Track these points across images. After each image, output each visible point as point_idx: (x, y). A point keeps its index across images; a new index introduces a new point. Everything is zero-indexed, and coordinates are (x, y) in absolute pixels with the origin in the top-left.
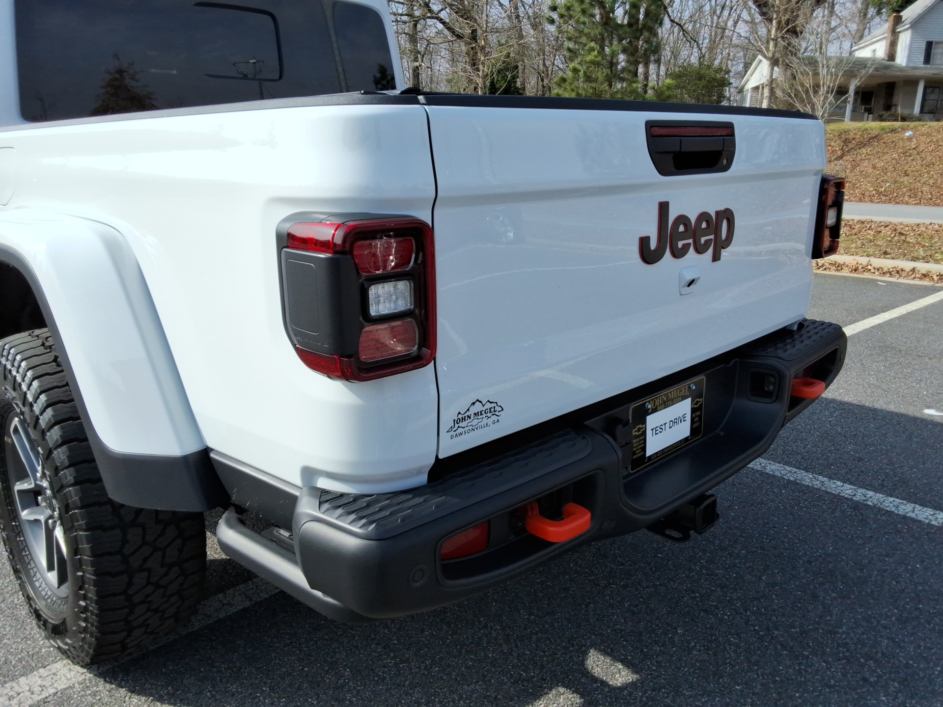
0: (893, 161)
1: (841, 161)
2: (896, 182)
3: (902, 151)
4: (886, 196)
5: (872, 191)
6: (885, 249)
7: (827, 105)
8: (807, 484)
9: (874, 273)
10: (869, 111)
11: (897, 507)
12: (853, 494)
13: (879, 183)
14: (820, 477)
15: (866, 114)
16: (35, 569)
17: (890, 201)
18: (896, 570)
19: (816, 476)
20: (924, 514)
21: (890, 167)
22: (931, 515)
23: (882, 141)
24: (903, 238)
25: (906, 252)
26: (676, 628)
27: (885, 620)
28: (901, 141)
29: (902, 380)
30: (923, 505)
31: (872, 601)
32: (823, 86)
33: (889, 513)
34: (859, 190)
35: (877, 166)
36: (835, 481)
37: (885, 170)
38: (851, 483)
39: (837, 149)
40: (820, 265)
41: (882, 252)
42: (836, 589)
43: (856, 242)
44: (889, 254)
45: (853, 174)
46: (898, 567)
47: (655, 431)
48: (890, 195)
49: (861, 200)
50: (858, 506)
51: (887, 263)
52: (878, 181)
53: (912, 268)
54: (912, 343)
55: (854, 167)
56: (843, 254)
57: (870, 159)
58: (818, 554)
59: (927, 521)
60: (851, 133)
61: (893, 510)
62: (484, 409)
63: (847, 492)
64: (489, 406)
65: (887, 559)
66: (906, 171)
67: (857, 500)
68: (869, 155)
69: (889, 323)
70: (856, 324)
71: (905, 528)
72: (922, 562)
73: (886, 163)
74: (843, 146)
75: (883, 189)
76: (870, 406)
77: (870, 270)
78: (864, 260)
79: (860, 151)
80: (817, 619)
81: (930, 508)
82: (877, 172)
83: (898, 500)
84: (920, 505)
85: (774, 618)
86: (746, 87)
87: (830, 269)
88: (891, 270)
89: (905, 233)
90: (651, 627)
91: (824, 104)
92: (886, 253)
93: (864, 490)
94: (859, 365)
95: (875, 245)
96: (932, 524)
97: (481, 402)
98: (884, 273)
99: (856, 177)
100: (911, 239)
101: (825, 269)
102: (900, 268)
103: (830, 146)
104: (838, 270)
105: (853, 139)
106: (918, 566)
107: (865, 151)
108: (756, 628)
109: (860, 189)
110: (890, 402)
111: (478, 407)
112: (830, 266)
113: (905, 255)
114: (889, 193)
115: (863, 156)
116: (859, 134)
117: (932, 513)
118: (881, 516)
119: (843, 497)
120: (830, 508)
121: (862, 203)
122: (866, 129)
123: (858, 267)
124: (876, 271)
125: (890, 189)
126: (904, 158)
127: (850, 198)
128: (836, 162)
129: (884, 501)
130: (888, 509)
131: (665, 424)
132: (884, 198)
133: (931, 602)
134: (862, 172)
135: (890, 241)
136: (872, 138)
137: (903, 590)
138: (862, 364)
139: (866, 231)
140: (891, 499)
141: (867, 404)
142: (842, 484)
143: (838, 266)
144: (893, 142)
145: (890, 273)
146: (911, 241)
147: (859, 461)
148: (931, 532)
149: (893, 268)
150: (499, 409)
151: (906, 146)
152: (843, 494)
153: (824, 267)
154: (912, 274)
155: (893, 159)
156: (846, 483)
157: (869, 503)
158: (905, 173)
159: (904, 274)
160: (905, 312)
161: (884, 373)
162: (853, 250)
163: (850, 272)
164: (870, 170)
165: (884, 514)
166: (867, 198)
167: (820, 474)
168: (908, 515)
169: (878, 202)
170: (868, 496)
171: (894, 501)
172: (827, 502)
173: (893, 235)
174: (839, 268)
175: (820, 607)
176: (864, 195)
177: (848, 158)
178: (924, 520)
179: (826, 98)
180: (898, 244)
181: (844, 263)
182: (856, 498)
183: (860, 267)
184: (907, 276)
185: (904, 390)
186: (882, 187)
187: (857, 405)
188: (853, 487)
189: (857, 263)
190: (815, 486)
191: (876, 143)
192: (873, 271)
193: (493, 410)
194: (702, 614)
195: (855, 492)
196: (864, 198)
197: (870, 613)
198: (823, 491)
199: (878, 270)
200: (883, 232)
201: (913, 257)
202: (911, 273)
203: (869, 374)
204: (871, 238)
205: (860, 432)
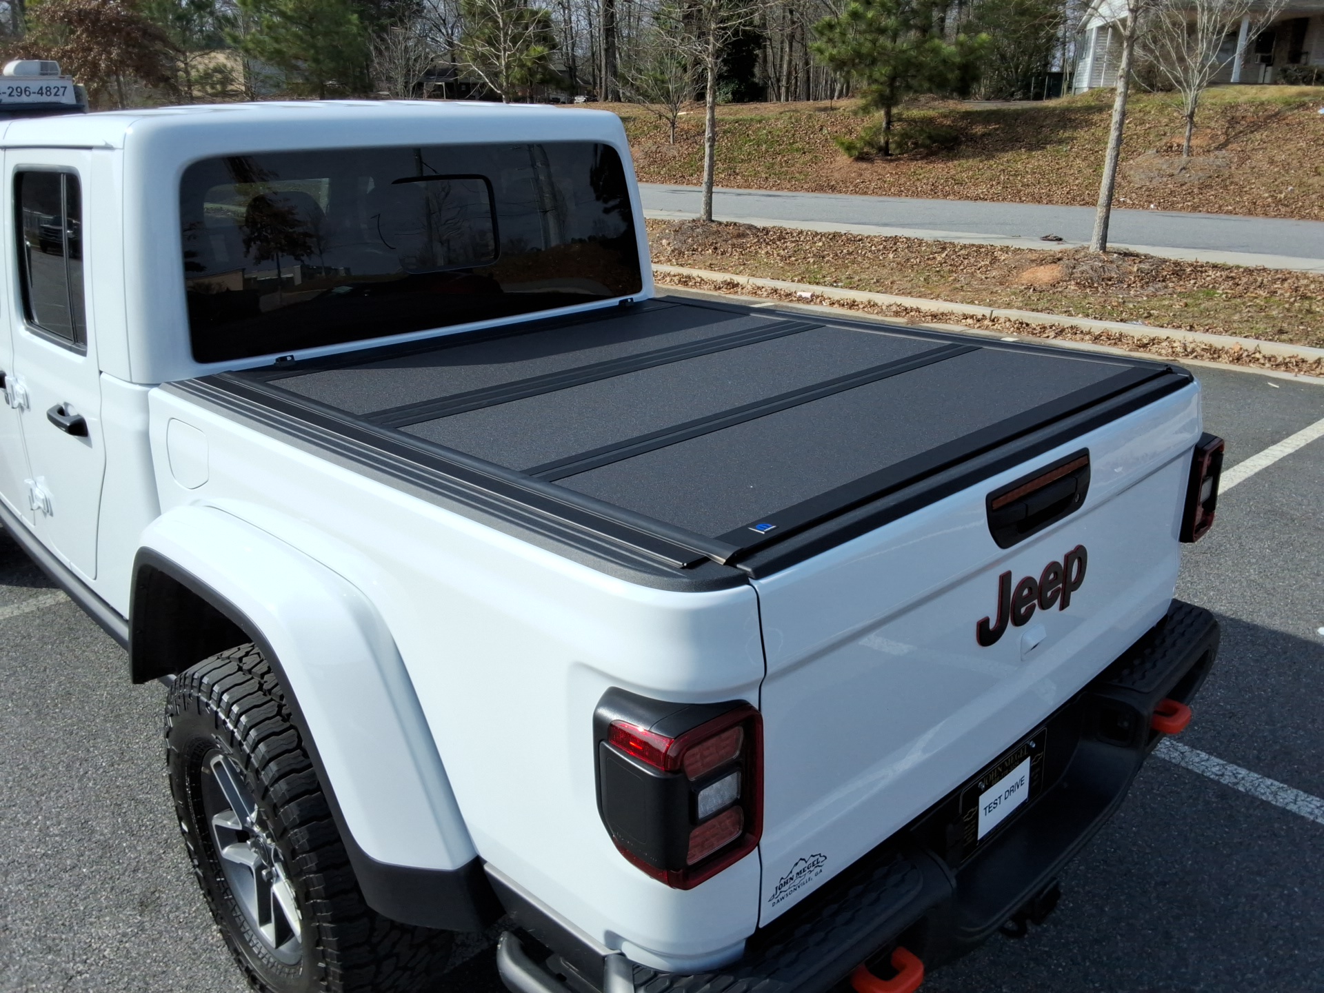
0: (1299, 152)
1: (1224, 152)
2: (1301, 184)
3: (1313, 136)
4: (1287, 206)
5: (1267, 198)
6: (1279, 325)
7: (1207, 68)
8: (1163, 756)
9: (1263, 364)
10: (1268, 61)
11: (1275, 794)
12: (1220, 773)
13: (1277, 186)
14: (1180, 745)
15: (1263, 66)
16: (250, 932)
17: (1291, 215)
18: (1268, 895)
19: (1175, 743)
20: (1306, 805)
21: (1295, 162)
22: (1318, 807)
23: (1284, 122)
24: (1306, 304)
25: (1309, 329)
26: (1001, 987)
27: (1251, 973)
28: (1311, 123)
29: (1293, 574)
30: (1309, 791)
31: (1237, 944)
32: (1202, 40)
33: (1266, 805)
34: (1248, 196)
35: (1276, 159)
36: (1198, 752)
37: (1286, 167)
38: (1220, 756)
39: (1220, 133)
40: (1189, 350)
41: (1276, 329)
42: (1194, 925)
43: (1240, 312)
44: (1286, 333)
45: (1241, 172)
46: (1272, 892)
47: (989, 809)
48: (1292, 204)
49: (1250, 213)
50: (1226, 793)
51: (1283, 350)
52: (1276, 183)
53: (1316, 358)
54: (1309, 505)
55: (1242, 162)
56: (1220, 333)
57: (1266, 149)
58: (1174, 871)
59: (1312, 818)
60: (1240, 108)
61: (1270, 799)
62: (807, 865)
63: (1214, 770)
64: (812, 859)
65: (1258, 879)
66: (1316, 168)
67: (1225, 782)
68: (1264, 142)
69: (1279, 466)
70: (1235, 467)
71: (1283, 829)
72: (1302, 883)
73: (1289, 155)
74: (1228, 128)
75: (1282, 196)
76: (1249, 620)
77: (1258, 359)
78: (1250, 344)
79: (1252, 136)
80: (1170, 972)
81: (1317, 796)
82: (1276, 170)
83: (1276, 783)
84: (1305, 792)
85: (1118, 971)
86: (1089, 27)
87: (1203, 356)
88: (1288, 360)
89: (1309, 294)
90: (971, 984)
91: (1203, 66)
92: (1281, 332)
93: (1236, 767)
94: (1237, 546)
95: (1267, 317)
96: (1317, 823)
97: (804, 860)
98: (1277, 365)
99: (1245, 176)
100: (1318, 307)
101: (1196, 357)
102: (1300, 357)
103: (1208, 127)
104: (1213, 358)
105: (1243, 117)
106: (1296, 889)
107: (1258, 137)
108: (1097, 985)
109: (1249, 194)
110: (1275, 614)
111: (802, 865)
112: (1203, 353)
113: (1307, 334)
114: (1291, 202)
115: (1257, 144)
116: (1252, 110)
117: (1318, 805)
118: (1255, 810)
119: (1208, 778)
120: (1191, 797)
121: (1251, 218)
122: (1262, 104)
123: (1241, 355)
124: (1267, 361)
125: (1293, 196)
126: (1314, 149)
127: (1235, 209)
128: (1216, 153)
129: (1259, 785)
130: (1264, 798)
131: (1000, 797)
132: (1283, 210)
133: (1309, 946)
134: (1254, 168)
135: (1288, 310)
136: (1270, 117)
137: (1276, 927)
138: (1241, 544)
139: (1255, 289)
140: (1269, 782)
141: (1244, 618)
142: (1207, 757)
143: (1214, 353)
144: (1300, 123)
145: (1286, 364)
146: (1318, 309)
147: (1230, 717)
148: (1315, 836)
149: (1290, 357)
150: (821, 859)
151: (1319, 130)
152: (1208, 774)
153: (1195, 354)
154: (1317, 367)
155: (1298, 150)
156: (1212, 755)
157: (1241, 789)
158: (1316, 171)
159: (1305, 367)
160: (1302, 444)
161: (1269, 560)
162: (1235, 325)
163: (1230, 362)
164: (1266, 166)
165: (1258, 806)
166: (1259, 209)
167: (1180, 740)
168: (1288, 808)
169: (1275, 216)
170: (1240, 776)
171: (1272, 784)
172: (1187, 787)
173: (1292, 300)
174: (1215, 356)
175: (1175, 953)
176: (1255, 203)
177: (1235, 146)
178: (1307, 815)
179: (1206, 58)
180: (1300, 316)
181: (1223, 347)
182: (1225, 780)
183: (1244, 355)
184: (1309, 371)
185: (1294, 591)
186: (1281, 193)
187: (1232, 619)
188: (1222, 762)
189: (1241, 349)
190: (1173, 761)
191: (1275, 125)
192: (1262, 361)
193: (817, 862)
194: (1032, 965)
195: (1224, 770)
196: (1255, 209)
197: (1233, 962)
198: (1183, 768)
199: (1270, 360)
200: (1279, 292)
201: (1318, 339)
202: (1314, 366)
203: (1249, 562)
204: (1262, 303)
205: (1234, 666)
